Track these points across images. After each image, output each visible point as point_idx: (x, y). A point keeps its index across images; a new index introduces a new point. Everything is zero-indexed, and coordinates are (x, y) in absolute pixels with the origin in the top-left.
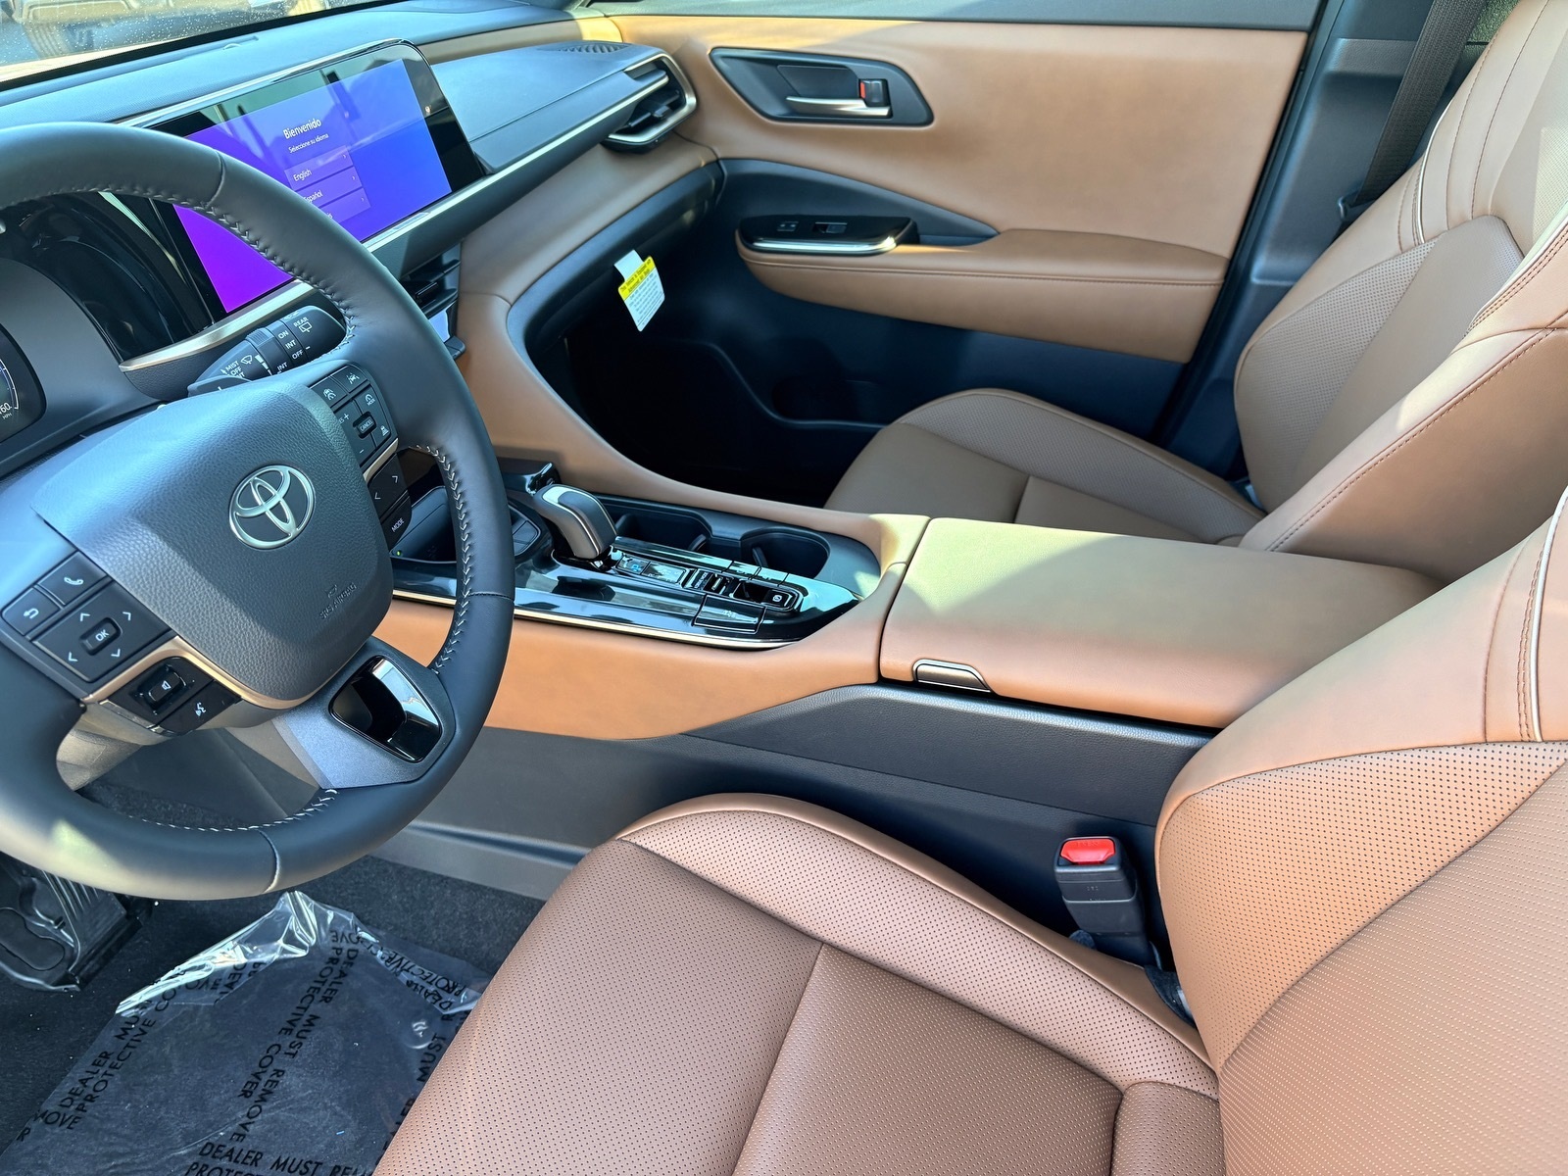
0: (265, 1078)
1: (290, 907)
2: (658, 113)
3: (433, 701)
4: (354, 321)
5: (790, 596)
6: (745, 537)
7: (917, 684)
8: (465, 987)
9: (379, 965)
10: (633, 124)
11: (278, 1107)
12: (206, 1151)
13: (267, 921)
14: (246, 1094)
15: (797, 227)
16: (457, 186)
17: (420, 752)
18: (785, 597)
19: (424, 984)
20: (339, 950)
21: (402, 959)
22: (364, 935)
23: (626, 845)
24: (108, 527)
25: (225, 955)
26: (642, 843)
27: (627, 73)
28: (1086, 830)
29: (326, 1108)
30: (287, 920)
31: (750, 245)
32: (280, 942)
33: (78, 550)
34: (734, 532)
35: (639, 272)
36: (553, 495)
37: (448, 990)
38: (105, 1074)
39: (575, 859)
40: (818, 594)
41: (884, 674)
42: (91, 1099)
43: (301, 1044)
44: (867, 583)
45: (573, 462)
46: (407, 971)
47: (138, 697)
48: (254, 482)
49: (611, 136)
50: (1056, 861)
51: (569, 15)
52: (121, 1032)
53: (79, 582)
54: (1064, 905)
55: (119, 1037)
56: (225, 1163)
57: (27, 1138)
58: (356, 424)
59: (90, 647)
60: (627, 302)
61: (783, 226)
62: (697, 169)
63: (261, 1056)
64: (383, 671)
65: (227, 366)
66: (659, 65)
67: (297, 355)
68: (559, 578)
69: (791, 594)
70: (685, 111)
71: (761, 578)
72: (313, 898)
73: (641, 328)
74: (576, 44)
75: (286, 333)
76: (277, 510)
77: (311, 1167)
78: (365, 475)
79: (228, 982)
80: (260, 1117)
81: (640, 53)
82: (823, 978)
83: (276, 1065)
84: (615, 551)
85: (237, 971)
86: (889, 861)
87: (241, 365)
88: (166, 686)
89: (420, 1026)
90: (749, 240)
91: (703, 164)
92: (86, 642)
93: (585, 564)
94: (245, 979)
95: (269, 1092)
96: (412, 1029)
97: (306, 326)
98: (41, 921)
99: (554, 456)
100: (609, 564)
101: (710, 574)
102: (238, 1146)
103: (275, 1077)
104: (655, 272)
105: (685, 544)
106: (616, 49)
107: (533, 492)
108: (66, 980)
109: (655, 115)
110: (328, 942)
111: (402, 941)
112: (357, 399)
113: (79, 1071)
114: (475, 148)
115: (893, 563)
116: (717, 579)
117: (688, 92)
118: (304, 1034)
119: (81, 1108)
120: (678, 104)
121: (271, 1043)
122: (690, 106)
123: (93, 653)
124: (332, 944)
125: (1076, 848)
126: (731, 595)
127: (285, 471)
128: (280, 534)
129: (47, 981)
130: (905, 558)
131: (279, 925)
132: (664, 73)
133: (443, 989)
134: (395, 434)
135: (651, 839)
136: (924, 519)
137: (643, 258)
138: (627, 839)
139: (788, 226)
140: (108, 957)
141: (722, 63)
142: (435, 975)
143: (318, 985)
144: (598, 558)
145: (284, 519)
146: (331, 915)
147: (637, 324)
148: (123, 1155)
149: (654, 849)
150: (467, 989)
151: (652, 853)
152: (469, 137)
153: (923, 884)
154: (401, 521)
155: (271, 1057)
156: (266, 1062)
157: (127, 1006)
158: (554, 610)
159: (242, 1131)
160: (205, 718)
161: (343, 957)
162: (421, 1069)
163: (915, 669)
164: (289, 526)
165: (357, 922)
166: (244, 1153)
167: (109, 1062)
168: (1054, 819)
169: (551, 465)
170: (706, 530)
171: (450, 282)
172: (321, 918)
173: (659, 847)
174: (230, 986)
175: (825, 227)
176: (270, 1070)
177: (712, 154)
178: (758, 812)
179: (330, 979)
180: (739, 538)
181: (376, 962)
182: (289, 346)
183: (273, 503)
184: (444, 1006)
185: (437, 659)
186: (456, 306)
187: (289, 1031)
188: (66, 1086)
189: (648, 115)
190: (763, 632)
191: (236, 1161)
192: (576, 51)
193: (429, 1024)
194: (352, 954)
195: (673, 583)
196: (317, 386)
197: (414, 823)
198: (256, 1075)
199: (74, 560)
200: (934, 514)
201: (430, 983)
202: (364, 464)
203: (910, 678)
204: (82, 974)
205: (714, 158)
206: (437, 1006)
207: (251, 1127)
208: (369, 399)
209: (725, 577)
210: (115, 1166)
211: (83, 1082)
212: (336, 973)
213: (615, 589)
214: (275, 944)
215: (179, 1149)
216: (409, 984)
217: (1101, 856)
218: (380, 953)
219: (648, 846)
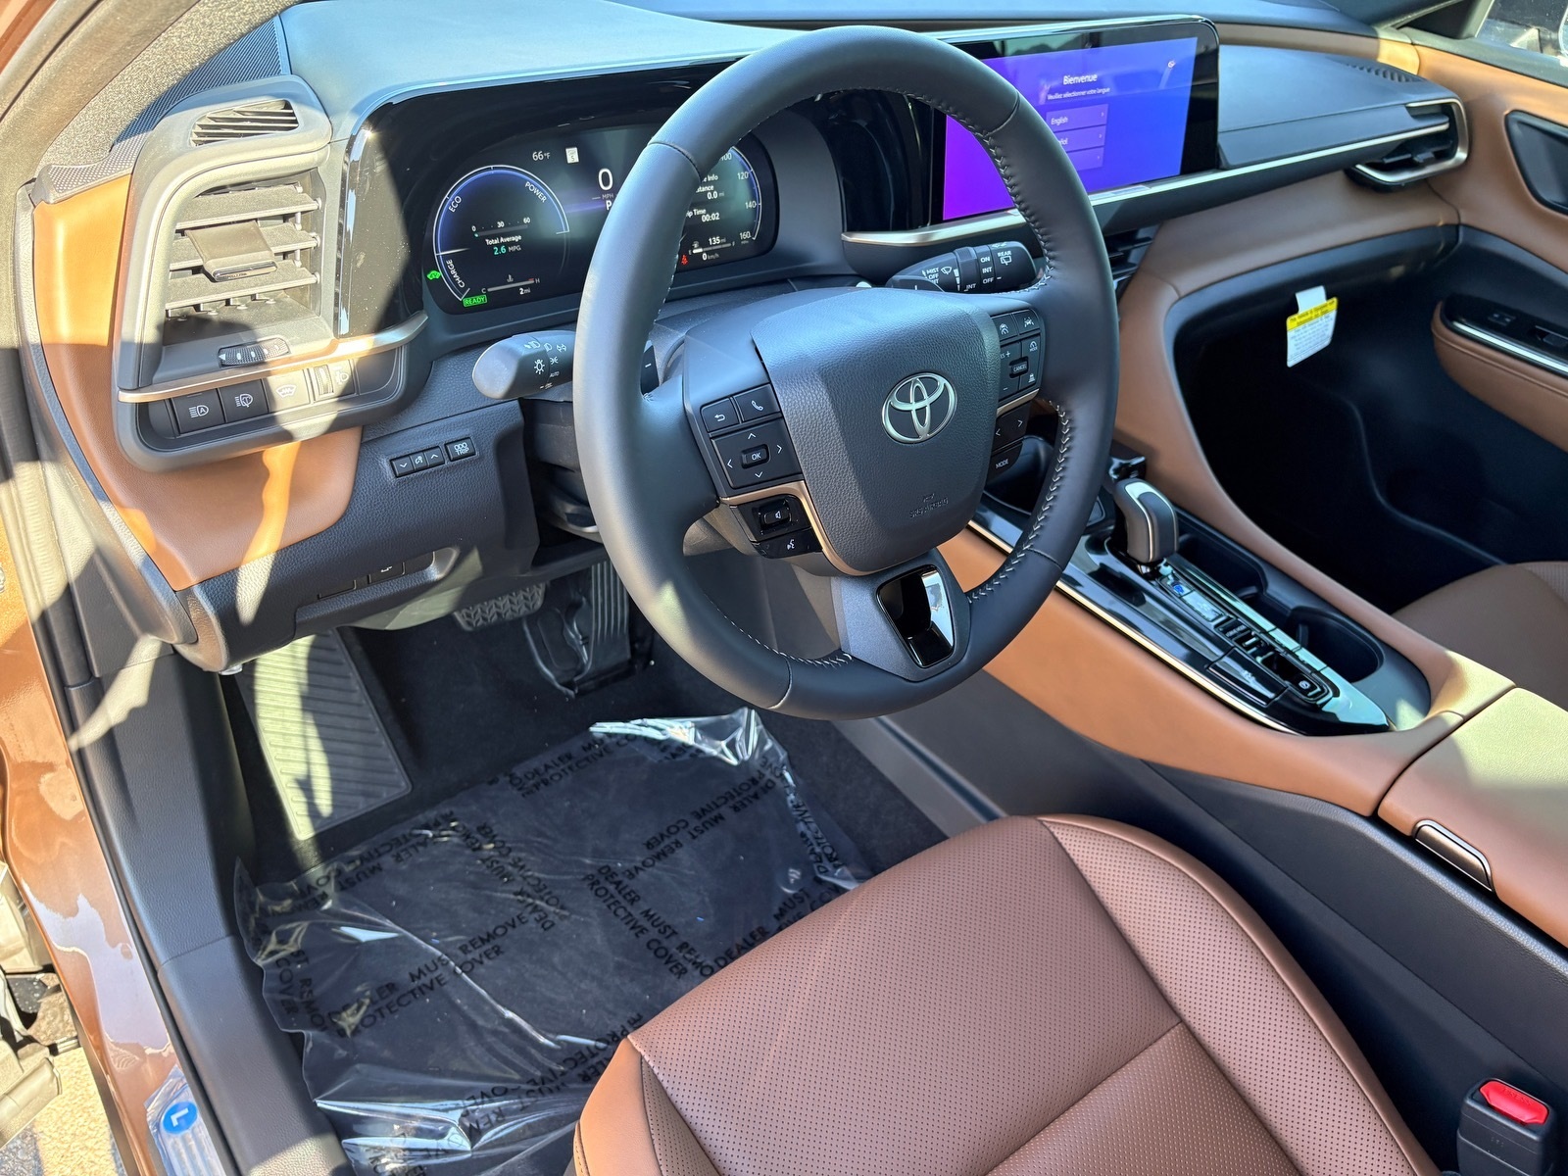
0: (667, 841)
1: (743, 721)
2: (1419, 158)
3: (958, 625)
4: (1053, 272)
5: (1319, 689)
6: (1299, 609)
7: (1412, 840)
8: (843, 864)
9: (787, 806)
10: (1387, 161)
11: (665, 870)
12: (604, 871)
13: (724, 721)
14: (649, 845)
15: (1511, 323)
16: (1187, 170)
17: (928, 661)
18: (1313, 687)
19: (814, 842)
20: (762, 775)
21: (806, 811)
22: (787, 775)
23: (1044, 830)
24: (800, 370)
25: (681, 731)
26: (1059, 836)
27: (1409, 108)
28: (1521, 1081)
29: (698, 893)
30: (735, 729)
31: (1448, 322)
32: (723, 744)
33: (770, 382)
34: (1290, 600)
35: (1317, 309)
36: (1136, 489)
37: (831, 859)
38: (563, 770)
39: (991, 816)
40: (1349, 701)
41: (1380, 813)
42: (546, 783)
43: (702, 832)
44: (1408, 717)
45: (1164, 465)
46: (806, 823)
47: (758, 515)
48: (916, 382)
49: (1359, 167)
50: (1470, 1092)
51: (1375, 32)
52: (586, 745)
53: (760, 408)
54: (1455, 1138)
55: (584, 749)
56: (612, 888)
57: (494, 786)
58: (1013, 363)
59: (745, 462)
60: (1290, 335)
61: (1496, 316)
62: (1433, 228)
63: (672, 823)
64: (931, 580)
65: (930, 271)
66: (1446, 110)
67: (988, 281)
68: (1102, 565)
69: (1321, 688)
70: (1449, 163)
71: (1297, 657)
72: (763, 723)
73: (1290, 363)
74: (1369, 64)
75: (988, 259)
76: (921, 412)
77: (668, 932)
78: (999, 410)
79: (674, 751)
80: (650, 869)
81: (1430, 92)
82: (1165, 1050)
83: (678, 837)
84: (1166, 565)
85: (684, 747)
86: (1289, 989)
87: (940, 272)
88: (778, 515)
89: (794, 874)
90: (1450, 317)
91: (1441, 223)
92: (744, 456)
93: (1133, 564)
94: (686, 757)
95: (665, 855)
96: (787, 872)
97: (1007, 259)
98: (573, 632)
99: (1150, 453)
100: (1154, 575)
101: (1248, 629)
102: (626, 881)
103: (674, 846)
104: (1333, 314)
105: (1235, 588)
106: (1407, 80)
107: (1115, 477)
108: (569, 685)
109: (1416, 159)
110: (757, 764)
111: (812, 796)
112: (1024, 342)
113: (548, 757)
114: (1221, 140)
115: (1450, 710)
116: (1252, 637)
117: (1463, 146)
118: (707, 825)
119: (537, 786)
120: (1448, 154)
121: (682, 818)
122: (1458, 161)
123: (745, 467)
124: (759, 768)
125: (1502, 1093)
126: (1259, 659)
127: (942, 381)
128: (914, 433)
129: (557, 679)
130: (1466, 712)
131: (729, 729)
132: (1447, 119)
133: (826, 855)
134: (1039, 384)
135: (1069, 837)
136: (1508, 682)
137: (1329, 297)
138: (1048, 825)
139: (1502, 318)
140: (602, 685)
141: (1516, 129)
142: (824, 840)
143: (735, 794)
144: (1147, 565)
145: (922, 422)
146: (769, 745)
147: (1289, 358)
148: (547, 837)
149: (1067, 847)
150: (844, 868)
151: (1064, 849)
152: (1222, 125)
153: (1313, 1030)
154: (1006, 461)
155: (678, 829)
156: (673, 830)
157: (601, 728)
158: (1078, 588)
159: (634, 872)
160: (792, 553)
161: (762, 783)
162: (780, 909)
163: (1419, 825)
164: (923, 430)
165: (786, 761)
166: (628, 890)
167: (569, 763)
168: (1490, 1050)
169: (1142, 459)
170: (1262, 585)
171: (1134, 257)
172: (761, 742)
173: (1072, 848)
174: (674, 756)
175: (1543, 334)
176: (673, 838)
177: (1456, 215)
178: (1180, 871)
179: (745, 795)
180: (1292, 607)
181: (785, 801)
182: (985, 270)
183: (920, 405)
184: (822, 870)
185: (975, 590)
186: (1128, 281)
187: (699, 817)
188: (535, 763)
189: (1408, 156)
190: (1273, 710)
191: (620, 892)
192: (1365, 70)
193: (803, 876)
194: (770, 785)
195: (1207, 620)
196: (998, 317)
197: (884, 718)
198: (662, 836)
199: (764, 389)
200: (1520, 683)
201: (819, 844)
202: (1003, 400)
203: (1407, 832)
204: (582, 686)
205: (1456, 222)
206: (815, 866)
207: (641, 873)
208: (1033, 346)
209: (1261, 639)
210: (540, 843)
211: (547, 767)
212: (751, 792)
213: (1147, 598)
214: (718, 742)
215: (586, 857)
216: (803, 835)
217: (1526, 1117)
218: (792, 797)
219: (1063, 842)
